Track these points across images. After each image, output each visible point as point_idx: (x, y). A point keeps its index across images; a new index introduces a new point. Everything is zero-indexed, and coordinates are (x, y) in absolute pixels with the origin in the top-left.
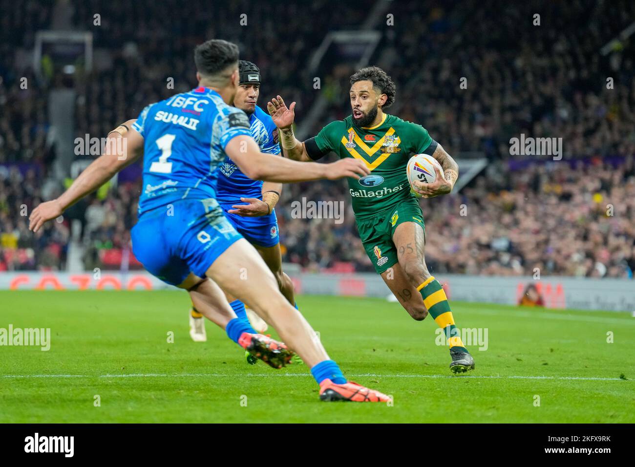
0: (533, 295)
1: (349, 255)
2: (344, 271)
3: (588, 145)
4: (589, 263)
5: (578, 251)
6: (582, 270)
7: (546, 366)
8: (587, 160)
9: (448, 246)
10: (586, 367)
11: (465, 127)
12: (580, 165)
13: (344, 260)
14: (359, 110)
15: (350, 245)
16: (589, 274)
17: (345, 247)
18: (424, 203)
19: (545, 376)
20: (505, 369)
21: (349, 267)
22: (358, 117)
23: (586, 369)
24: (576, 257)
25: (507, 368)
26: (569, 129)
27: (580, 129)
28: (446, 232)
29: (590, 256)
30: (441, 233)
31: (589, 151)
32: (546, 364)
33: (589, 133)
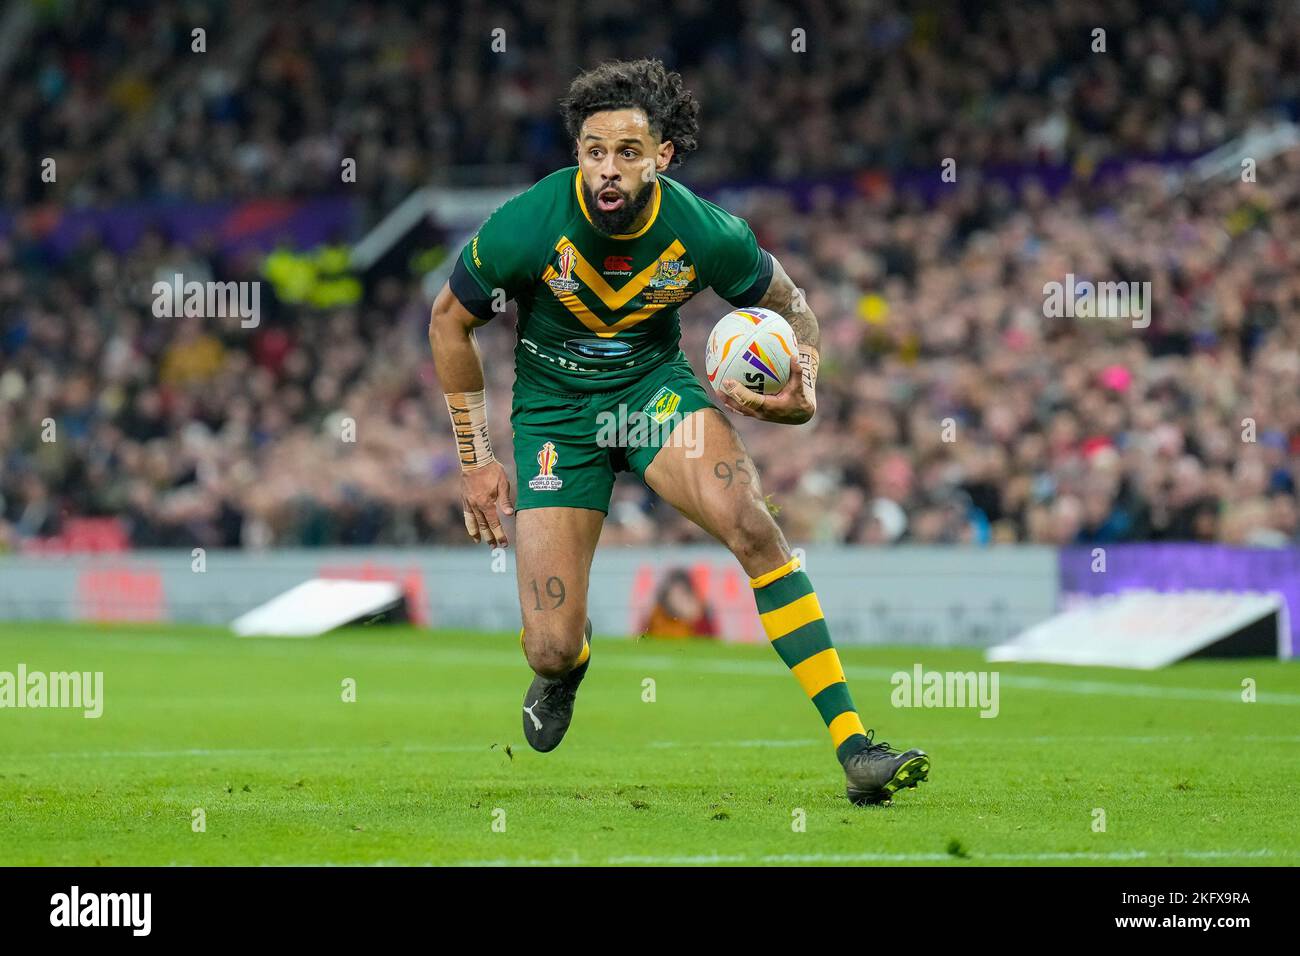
0: (685, 605)
1: (112, 496)
2: (94, 546)
3: (847, 137)
4: (851, 499)
5: (820, 464)
6: (835, 522)
7: (723, 823)
8: (845, 184)
9: (420, 459)
10: (845, 822)
11: (466, 85)
12: (823, 198)
13: (96, 511)
14: (618, 189)
15: (114, 462)
16: (852, 537)
17: (97, 469)
18: (342, 325)
19: (719, 853)
20: (595, 837)
21: (109, 532)
22: (611, 206)
23: (844, 827)
24: (815, 484)
25: (603, 834)
26: (788, 88)
27: (819, 88)
28: (413, 415)
29: (857, 478)
30: (397, 420)
31: (850, 156)
32: (722, 817)
33: (849, 100)
